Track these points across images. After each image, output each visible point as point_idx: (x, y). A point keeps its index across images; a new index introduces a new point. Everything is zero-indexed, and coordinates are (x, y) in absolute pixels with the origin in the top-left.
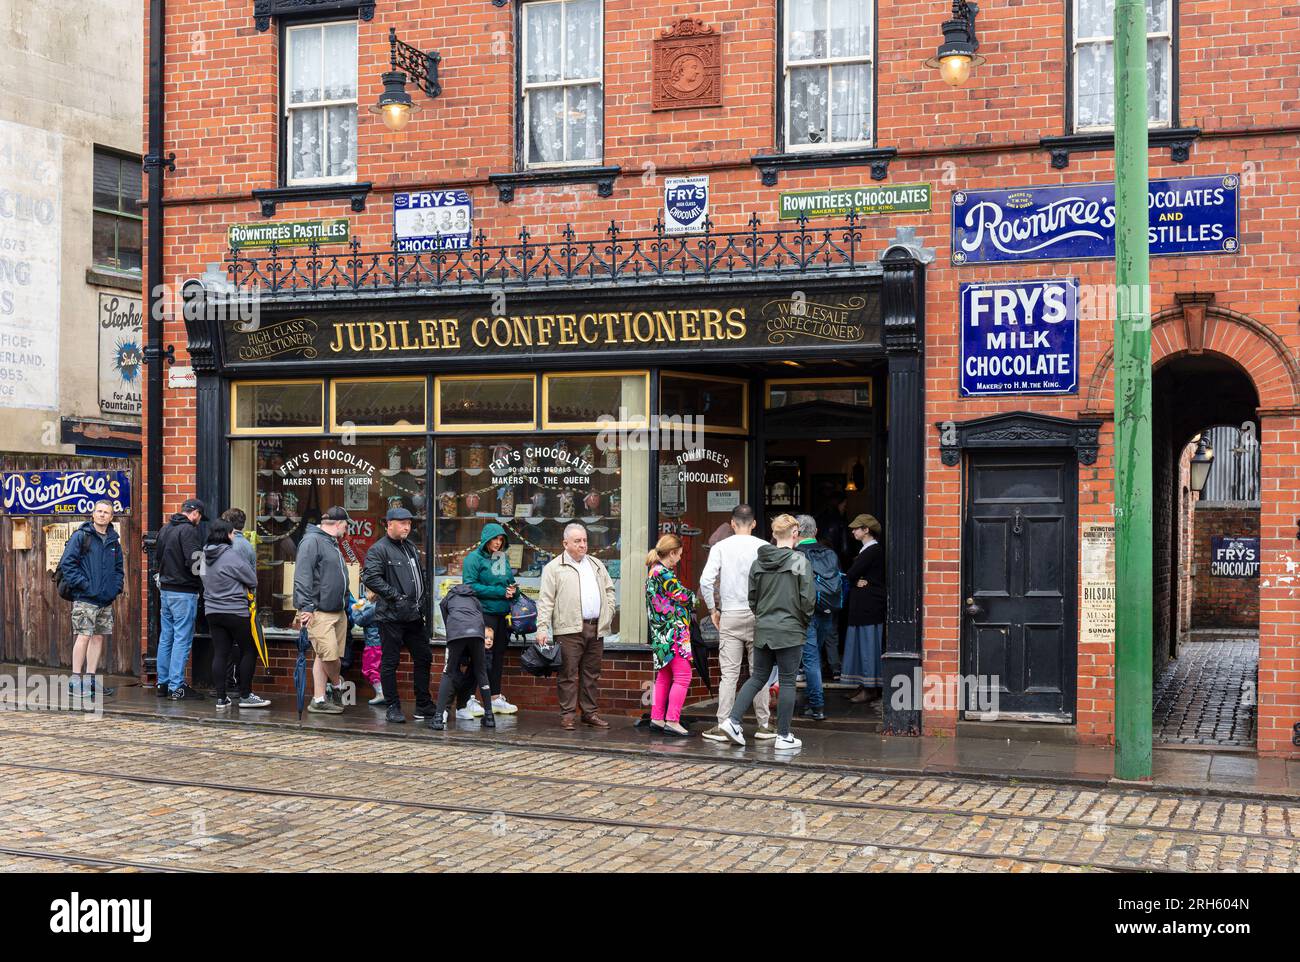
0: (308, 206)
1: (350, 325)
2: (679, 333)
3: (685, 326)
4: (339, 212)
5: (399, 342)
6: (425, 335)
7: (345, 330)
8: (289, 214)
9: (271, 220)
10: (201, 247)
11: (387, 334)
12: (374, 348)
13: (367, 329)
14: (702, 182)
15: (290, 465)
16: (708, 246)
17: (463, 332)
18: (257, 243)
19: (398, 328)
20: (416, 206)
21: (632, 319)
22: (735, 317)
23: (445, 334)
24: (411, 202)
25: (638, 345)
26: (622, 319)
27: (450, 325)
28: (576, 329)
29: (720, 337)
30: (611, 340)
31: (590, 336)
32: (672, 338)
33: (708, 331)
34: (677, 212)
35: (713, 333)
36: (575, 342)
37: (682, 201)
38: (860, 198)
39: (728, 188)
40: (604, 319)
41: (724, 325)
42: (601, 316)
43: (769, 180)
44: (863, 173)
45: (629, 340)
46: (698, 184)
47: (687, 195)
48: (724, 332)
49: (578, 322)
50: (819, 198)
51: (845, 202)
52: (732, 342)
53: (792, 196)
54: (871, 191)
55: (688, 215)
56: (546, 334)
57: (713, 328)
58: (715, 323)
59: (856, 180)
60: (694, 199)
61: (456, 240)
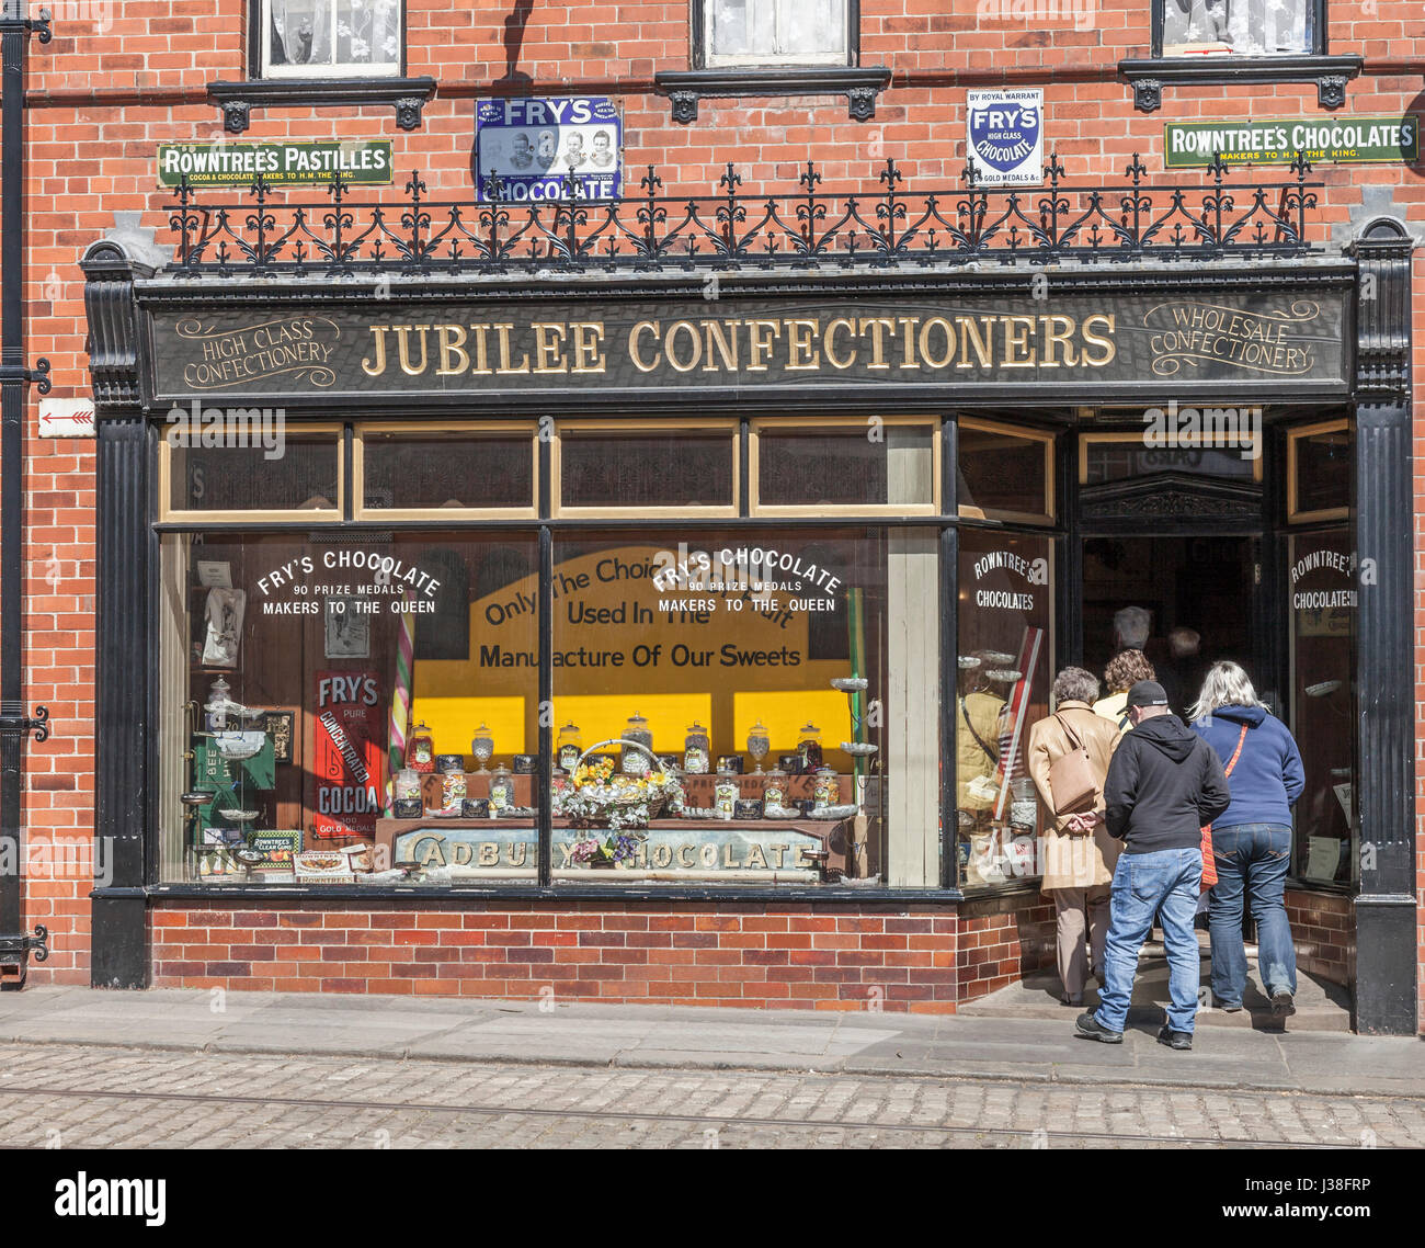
0: (312, 114)
1: (402, 331)
2: (998, 354)
3: (1011, 342)
4: (373, 127)
5: (493, 361)
6: (542, 349)
7: (391, 338)
8: (278, 129)
9: (241, 138)
10: (105, 180)
11: (470, 346)
12: (445, 371)
13: (433, 336)
14: (1032, 99)
15: (276, 579)
16: (1054, 206)
17: (613, 348)
18: (214, 178)
19: (492, 337)
20: (519, 122)
21: (917, 330)
22: (1099, 330)
23: (580, 348)
24: (509, 115)
25: (923, 373)
26: (900, 328)
27: (588, 333)
28: (818, 345)
29: (1070, 364)
30: (879, 365)
31: (841, 355)
32: (987, 365)
33: (1049, 352)
34: (988, 149)
35: (1058, 356)
36: (814, 367)
37: (997, 130)
38: (1301, 137)
39: (1077, 112)
40: (870, 328)
41: (1078, 342)
42: (864, 324)
43: (1146, 102)
44: (1305, 96)
45: (910, 365)
46: (1025, 103)
47: (1005, 121)
48: (1077, 352)
49: (822, 333)
50: (1231, 133)
51: (1275, 141)
52: (1090, 372)
53: (1186, 129)
54: (1319, 125)
55: (1008, 154)
56: (763, 352)
57: (1058, 347)
58: (1062, 338)
59: (1295, 106)
60: (1018, 128)
61: (592, 184)
